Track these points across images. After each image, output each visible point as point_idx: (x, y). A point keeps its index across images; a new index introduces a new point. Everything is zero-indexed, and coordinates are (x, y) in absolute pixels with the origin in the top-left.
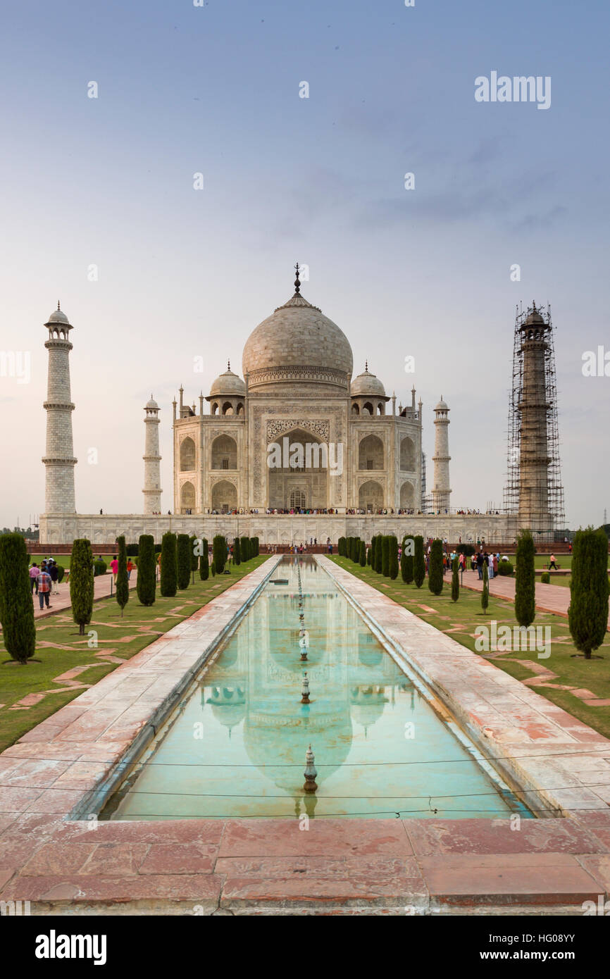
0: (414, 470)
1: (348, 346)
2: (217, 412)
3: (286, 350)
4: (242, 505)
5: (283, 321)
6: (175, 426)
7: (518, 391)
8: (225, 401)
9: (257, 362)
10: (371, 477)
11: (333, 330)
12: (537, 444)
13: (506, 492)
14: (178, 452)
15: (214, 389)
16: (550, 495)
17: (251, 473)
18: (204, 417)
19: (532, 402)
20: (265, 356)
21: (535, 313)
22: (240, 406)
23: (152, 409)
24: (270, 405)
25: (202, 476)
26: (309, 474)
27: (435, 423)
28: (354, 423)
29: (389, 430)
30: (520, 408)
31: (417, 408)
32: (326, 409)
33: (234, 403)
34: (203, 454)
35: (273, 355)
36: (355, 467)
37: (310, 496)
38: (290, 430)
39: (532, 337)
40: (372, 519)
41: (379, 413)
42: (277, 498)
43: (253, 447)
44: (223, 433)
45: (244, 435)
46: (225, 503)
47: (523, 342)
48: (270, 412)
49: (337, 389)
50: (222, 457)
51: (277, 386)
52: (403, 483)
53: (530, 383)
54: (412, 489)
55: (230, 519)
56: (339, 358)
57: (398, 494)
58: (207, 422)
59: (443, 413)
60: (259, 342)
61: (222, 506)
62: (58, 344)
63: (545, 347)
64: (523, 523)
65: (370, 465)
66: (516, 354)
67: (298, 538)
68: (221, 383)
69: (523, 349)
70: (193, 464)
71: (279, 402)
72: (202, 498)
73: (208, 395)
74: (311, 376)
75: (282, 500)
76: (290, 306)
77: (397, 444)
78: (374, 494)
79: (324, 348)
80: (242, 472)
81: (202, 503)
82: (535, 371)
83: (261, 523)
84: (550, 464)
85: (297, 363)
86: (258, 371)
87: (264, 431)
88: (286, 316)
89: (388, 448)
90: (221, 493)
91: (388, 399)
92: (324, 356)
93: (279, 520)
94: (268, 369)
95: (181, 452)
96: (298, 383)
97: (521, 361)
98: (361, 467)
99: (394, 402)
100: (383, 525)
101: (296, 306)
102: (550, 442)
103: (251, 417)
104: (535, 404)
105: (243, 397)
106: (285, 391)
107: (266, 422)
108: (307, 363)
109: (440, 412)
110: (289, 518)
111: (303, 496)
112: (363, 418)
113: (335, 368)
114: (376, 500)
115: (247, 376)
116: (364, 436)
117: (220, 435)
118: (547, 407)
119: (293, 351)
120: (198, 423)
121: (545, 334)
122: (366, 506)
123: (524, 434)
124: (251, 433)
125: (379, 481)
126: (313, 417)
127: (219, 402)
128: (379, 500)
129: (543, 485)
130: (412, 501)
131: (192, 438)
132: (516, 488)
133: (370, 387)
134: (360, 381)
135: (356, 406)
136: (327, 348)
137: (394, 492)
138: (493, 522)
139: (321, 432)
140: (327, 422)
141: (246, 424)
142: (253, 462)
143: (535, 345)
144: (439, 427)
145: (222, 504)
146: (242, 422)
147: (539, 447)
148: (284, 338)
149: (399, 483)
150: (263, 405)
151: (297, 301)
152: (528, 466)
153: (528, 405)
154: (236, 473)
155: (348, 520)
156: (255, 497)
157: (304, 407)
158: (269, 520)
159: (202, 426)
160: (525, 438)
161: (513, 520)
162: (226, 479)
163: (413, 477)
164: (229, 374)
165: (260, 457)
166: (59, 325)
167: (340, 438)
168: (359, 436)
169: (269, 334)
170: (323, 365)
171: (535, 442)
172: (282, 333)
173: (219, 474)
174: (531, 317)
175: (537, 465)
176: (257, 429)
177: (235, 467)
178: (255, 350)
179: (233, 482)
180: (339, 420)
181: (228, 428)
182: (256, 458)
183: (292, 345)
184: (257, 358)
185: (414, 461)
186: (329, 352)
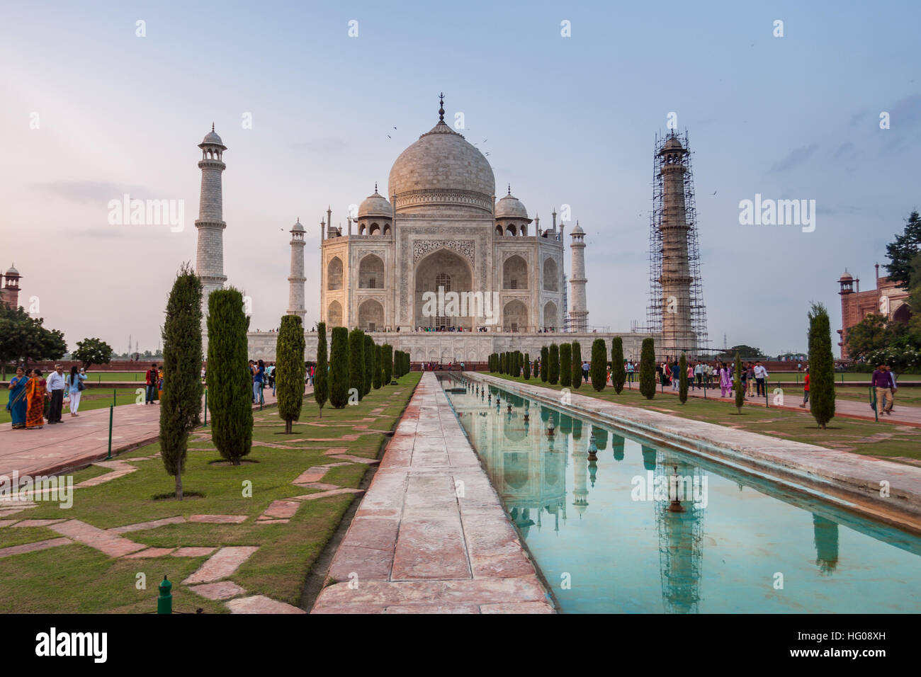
0: (557, 290)
1: (491, 171)
2: (365, 232)
3: (432, 174)
4: (388, 324)
5: (429, 146)
6: (323, 246)
7: (658, 212)
8: (372, 222)
9: (403, 185)
10: (516, 297)
11: (477, 156)
12: (679, 263)
13: (649, 311)
14: (326, 272)
15: (360, 211)
16: (692, 314)
17: (398, 292)
18: (352, 237)
19: (673, 223)
20: (411, 180)
21: (673, 137)
22: (387, 227)
23: (298, 231)
24: (417, 225)
25: (350, 295)
27: (572, 246)
28: (499, 243)
29: (533, 250)
30: (661, 230)
31: (558, 230)
32: (471, 230)
33: (381, 224)
34: (350, 273)
35: (419, 179)
36: (499, 286)
38: (437, 251)
39: (671, 162)
40: (519, 337)
41: (521, 235)
42: (423, 317)
43: (399, 265)
44: (370, 253)
45: (391, 255)
46: (371, 322)
47: (663, 166)
48: (417, 232)
49: (481, 211)
50: (369, 276)
51: (423, 208)
52: (547, 302)
53: (671, 204)
54: (555, 308)
55: (378, 337)
56: (482, 181)
57: (542, 314)
58: (355, 242)
59: (579, 237)
60: (405, 167)
61: (368, 325)
62: (211, 164)
63: (683, 171)
64: (667, 342)
65: (513, 285)
66: (656, 178)
67: (446, 355)
68: (368, 205)
69: (663, 172)
70: (340, 283)
71: (425, 222)
72: (349, 317)
74: (455, 198)
75: (428, 319)
76: (435, 133)
77: (540, 264)
78: (518, 314)
79: (468, 172)
80: (389, 291)
81: (349, 321)
82: (675, 193)
83: (409, 341)
84: (693, 283)
85: (443, 186)
86: (406, 194)
87: (410, 251)
88: (432, 142)
89: (531, 268)
90: (367, 312)
91: (530, 221)
92: (468, 179)
93: (427, 338)
94: (414, 192)
95: (329, 271)
96: (443, 205)
97: (661, 184)
98: (505, 286)
99: (537, 224)
100: (529, 342)
101: (440, 133)
102: (691, 262)
103: (398, 238)
104: (675, 225)
105: (390, 219)
106: (429, 212)
107: (412, 242)
108: (452, 186)
109: (577, 236)
110: (437, 336)
112: (507, 239)
113: (480, 191)
114: (521, 319)
115: (394, 198)
116: (508, 256)
117: (367, 254)
118: (688, 228)
119: (438, 175)
120: (346, 243)
121: (683, 159)
122: (511, 325)
123: (667, 254)
124: (398, 253)
125: (523, 301)
126: (459, 237)
127: (366, 222)
128: (523, 319)
129: (686, 303)
130: (555, 320)
131: (340, 257)
132: (660, 307)
133: (513, 209)
134: (503, 203)
135: (499, 228)
136: (471, 172)
137: (538, 312)
138: (637, 340)
139: (467, 252)
140: (473, 242)
141: (394, 244)
142: (400, 281)
143: (674, 169)
144: (575, 251)
145: (368, 323)
146: (389, 242)
147: (681, 267)
148: (429, 163)
149: (544, 302)
150: (410, 226)
151: (442, 129)
152: (671, 285)
153: (669, 226)
154: (382, 292)
155: (495, 338)
156: (402, 315)
157: (450, 228)
158: (417, 338)
159: (350, 245)
160: (667, 258)
161: (658, 338)
162: (373, 298)
163: (555, 297)
164: (376, 196)
165: (407, 276)
166: (213, 146)
167: (485, 258)
168: (503, 256)
169: (415, 159)
170: (467, 189)
171: (677, 262)
172: (427, 158)
173: (366, 293)
174: (670, 143)
175: (679, 284)
176: (404, 248)
177: (382, 286)
178: (401, 174)
179: (380, 301)
180: (484, 241)
181: (375, 248)
182: (403, 277)
183: (437, 169)
184: (403, 181)
185: (556, 281)
186: (473, 176)
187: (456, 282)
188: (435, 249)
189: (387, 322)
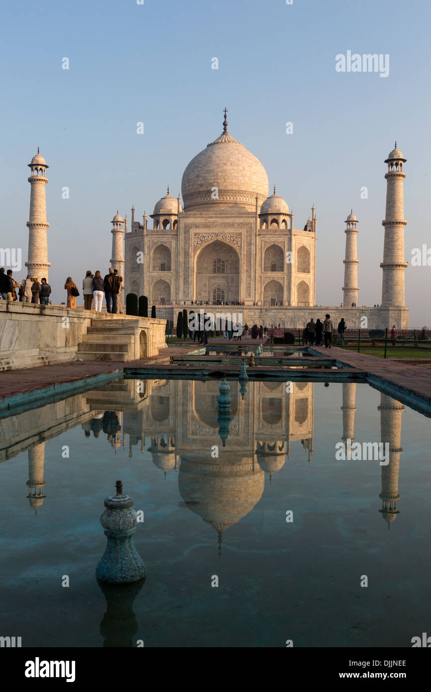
0: (309, 273)
2: (160, 227)
3: (213, 178)
6: (126, 238)
8: (165, 218)
9: (192, 187)
10: (273, 278)
11: (250, 161)
15: (156, 209)
17: (181, 274)
19: (391, 219)
20: (197, 182)
23: (118, 222)
24: (196, 221)
26: (228, 275)
28: (262, 235)
29: (288, 241)
32: (239, 224)
33: (172, 220)
35: (203, 182)
36: (261, 269)
37: (228, 292)
38: (212, 241)
42: (202, 293)
43: (183, 254)
44: (160, 243)
45: (176, 245)
46: (162, 297)
48: (197, 227)
50: (160, 262)
51: (206, 206)
52: (299, 282)
53: (391, 204)
57: (295, 291)
58: (148, 235)
59: (352, 224)
61: (160, 299)
65: (273, 268)
68: (161, 204)
70: (139, 267)
71: (203, 219)
73: (152, 214)
75: (207, 295)
78: (276, 291)
80: (175, 273)
87: (191, 242)
90: (159, 289)
95: (130, 258)
98: (265, 269)
103: (182, 231)
107: (193, 235)
111: (223, 292)
114: (278, 295)
116: (268, 245)
117: (158, 245)
120: (143, 235)
124: (182, 244)
125: (280, 281)
126: (229, 231)
127: (160, 219)
128: (280, 295)
130: (308, 297)
134: (269, 202)
135: (265, 222)
136: (245, 175)
137: (291, 290)
139: (236, 243)
140: (240, 234)
141: (178, 236)
142: (183, 265)
144: (349, 236)
146: (175, 235)
148: (211, 169)
149: (297, 282)
150: (191, 222)
152: (388, 269)
154: (170, 274)
156: (184, 292)
157: (222, 223)
159: (146, 238)
162: (163, 279)
163: (308, 278)
164: (168, 197)
165: (188, 261)
167: (250, 247)
168: (264, 245)
169: (200, 166)
170: (241, 189)
172: (209, 165)
173: (158, 274)
176: (187, 239)
177: (169, 269)
178: (189, 178)
179: (167, 281)
180: (249, 233)
181: (165, 240)
182: (186, 262)
183: (217, 174)
184: (191, 184)
185: (309, 264)
186: (247, 179)
187: (228, 266)
188: (210, 240)
189: (173, 297)
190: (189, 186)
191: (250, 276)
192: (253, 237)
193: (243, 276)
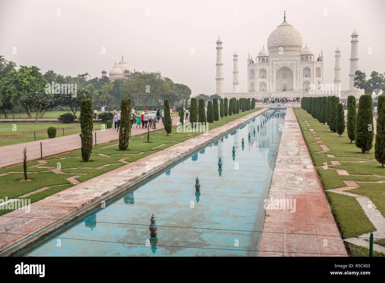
2: (260, 62)
3: (281, 41)
6: (248, 66)
8: (263, 58)
9: (272, 44)
10: (306, 80)
11: (296, 33)
14: (249, 74)
15: (259, 54)
17: (271, 79)
23: (236, 56)
24: (276, 59)
25: (256, 81)
26: (288, 79)
31: (322, 56)
32: (293, 60)
36: (301, 77)
37: (288, 86)
42: (278, 86)
43: (271, 72)
45: (269, 69)
46: (263, 88)
48: (277, 61)
50: (262, 75)
52: (317, 81)
55: (265, 93)
56: (298, 42)
58: (258, 65)
65: (306, 76)
68: (261, 52)
70: (254, 77)
71: (279, 58)
72: (257, 87)
73: (258, 56)
74: (289, 48)
75: (280, 87)
76: (282, 26)
77: (315, 69)
78: (308, 85)
80: (268, 79)
85: (285, 45)
86: (273, 48)
87: (274, 67)
88: (281, 30)
89: (312, 71)
90: (262, 85)
91: (312, 55)
92: (293, 42)
94: (276, 46)
96: (285, 51)
98: (303, 77)
101: (284, 25)
103: (271, 63)
105: (268, 57)
107: (275, 65)
108: (288, 45)
109: (337, 52)
110: (282, 93)
111: (286, 86)
112: (304, 62)
113: (297, 45)
116: (305, 67)
117: (262, 69)
119: (283, 41)
124: (271, 68)
125: (309, 81)
126: (289, 62)
127: (261, 58)
131: (253, 69)
133: (307, 52)
134: (304, 50)
139: (292, 67)
140: (293, 64)
141: (269, 65)
142: (271, 76)
148: (280, 37)
150: (274, 59)
151: (285, 23)
154: (266, 80)
156: (272, 86)
162: (263, 81)
164: (264, 49)
165: (273, 75)
167: (297, 69)
168: (303, 68)
170: (292, 45)
173: (261, 80)
176: (273, 66)
177: (266, 78)
178: (271, 41)
179: (265, 82)
180: (297, 63)
181: (264, 67)
182: (272, 75)
183: (283, 39)
184: (272, 43)
185: (320, 74)
186: (294, 40)
187: (289, 76)
188: (282, 66)
189: (268, 88)
190: (271, 44)
191: (297, 80)
192: (299, 64)
193: (295, 79)
